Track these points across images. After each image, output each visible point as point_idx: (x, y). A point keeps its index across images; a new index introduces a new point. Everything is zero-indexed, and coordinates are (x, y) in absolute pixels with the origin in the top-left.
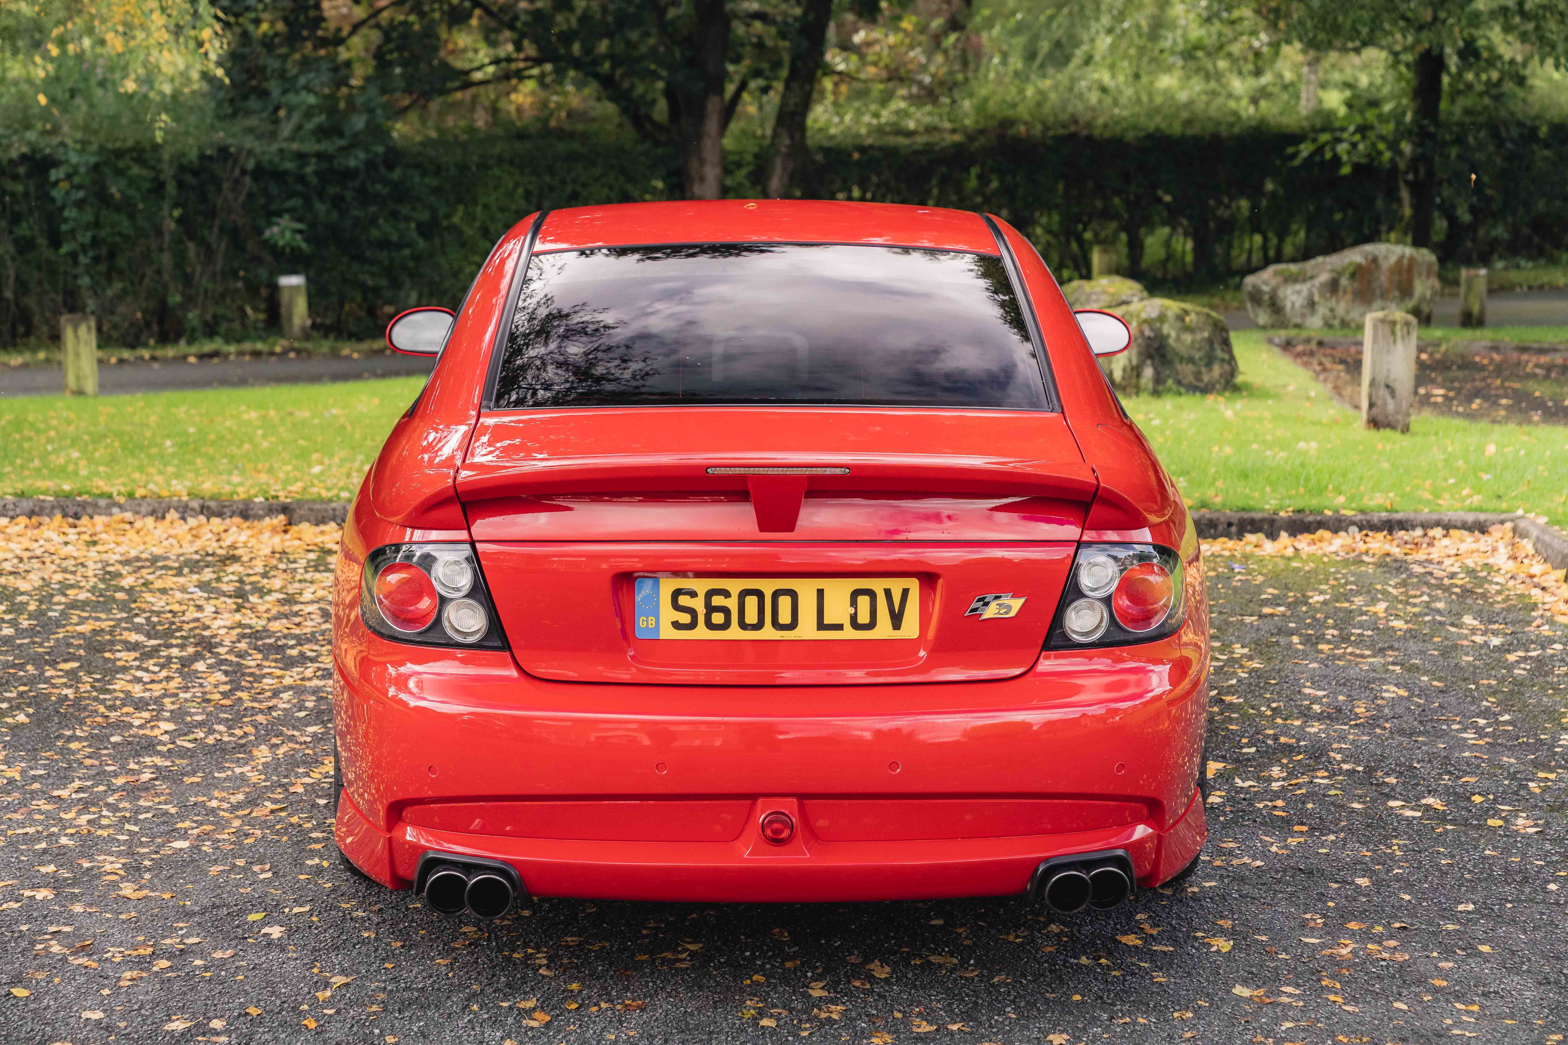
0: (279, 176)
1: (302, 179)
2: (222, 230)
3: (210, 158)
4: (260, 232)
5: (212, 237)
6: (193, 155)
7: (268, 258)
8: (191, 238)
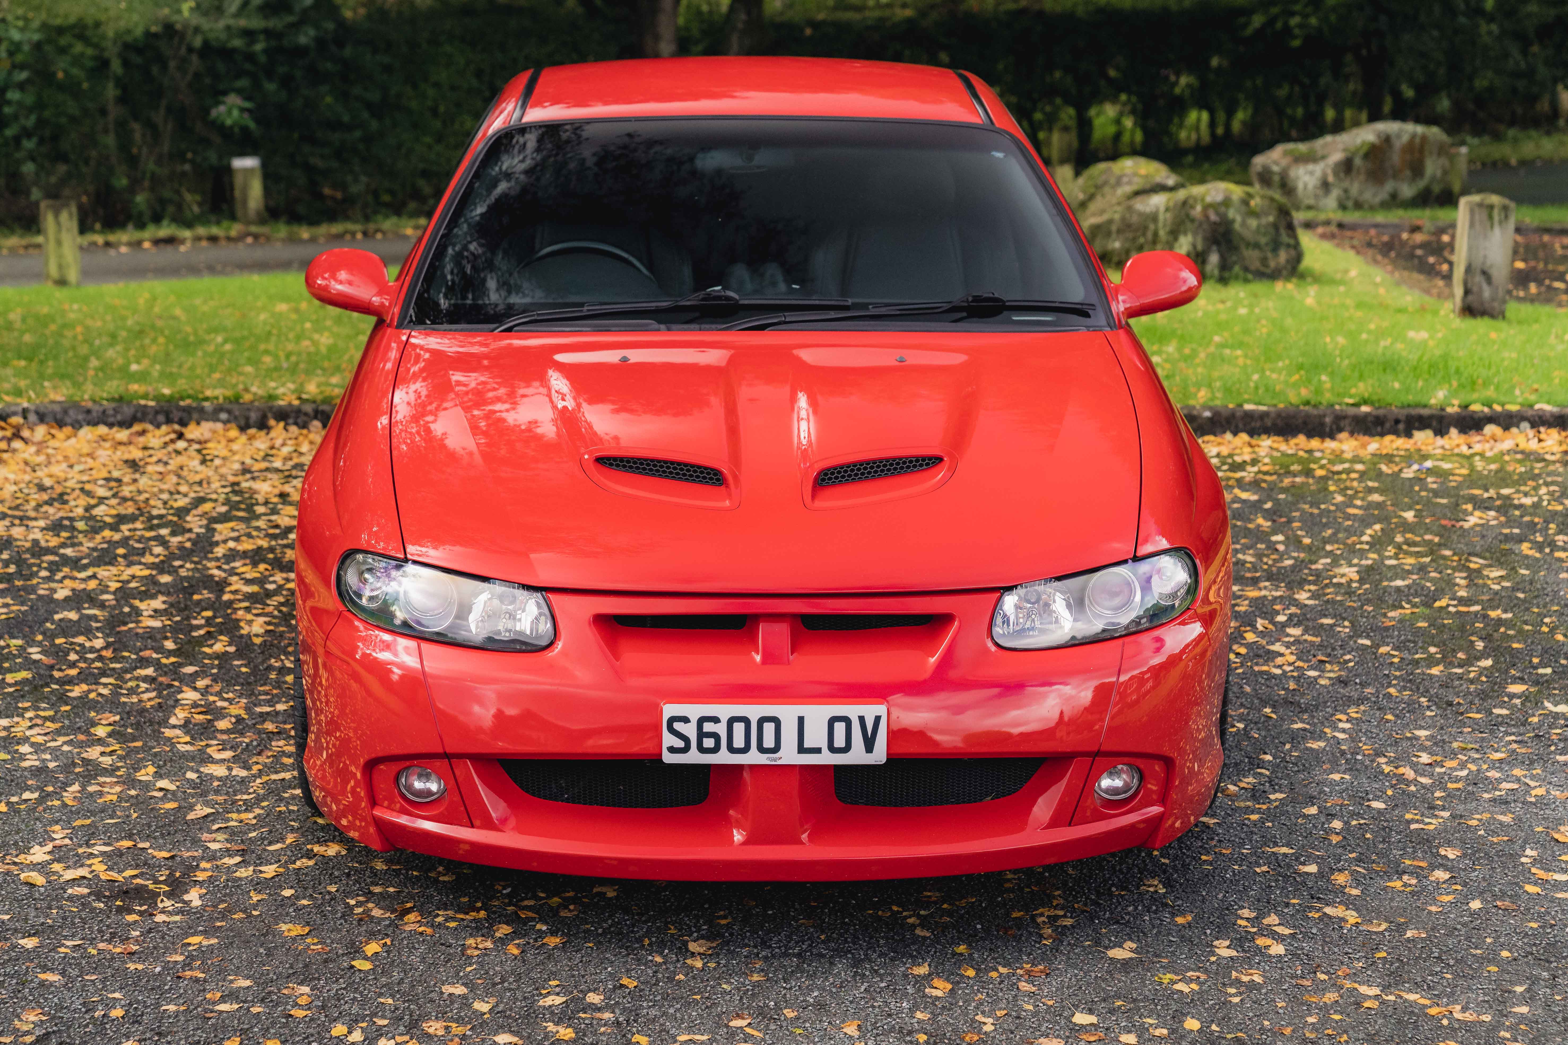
0: (226, 53)
1: (250, 57)
2: (169, 110)
3: (155, 35)
4: (207, 111)
5: (159, 117)
6: (139, 32)
7: (217, 139)
8: (136, 119)
